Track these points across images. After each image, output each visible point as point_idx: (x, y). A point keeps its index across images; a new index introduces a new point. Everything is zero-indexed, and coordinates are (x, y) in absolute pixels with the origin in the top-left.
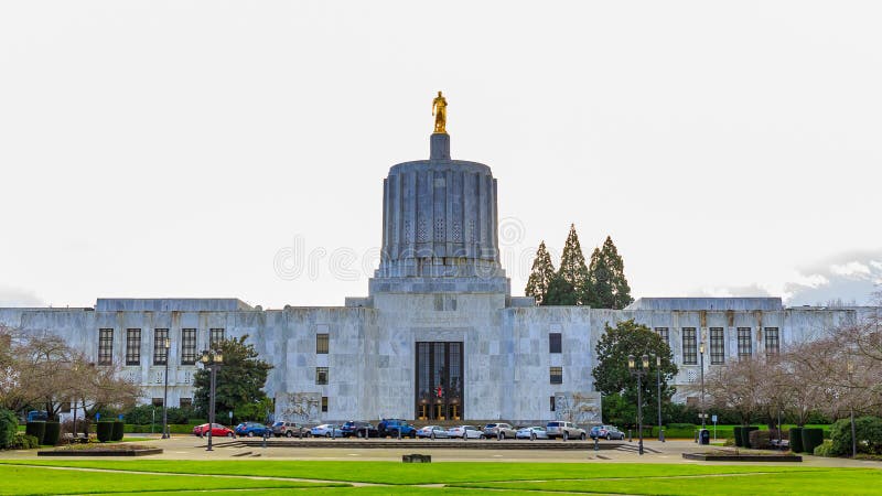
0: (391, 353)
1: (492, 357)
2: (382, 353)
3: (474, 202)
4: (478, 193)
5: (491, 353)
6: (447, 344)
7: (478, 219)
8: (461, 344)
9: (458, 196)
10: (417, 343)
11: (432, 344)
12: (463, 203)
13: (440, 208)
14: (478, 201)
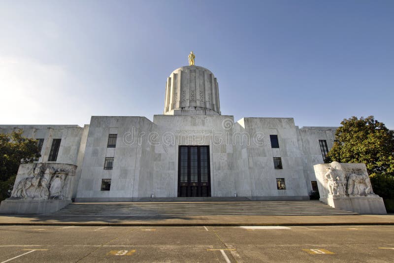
0: (162, 151)
1: (229, 154)
2: (157, 152)
3: (210, 86)
4: (211, 82)
5: (227, 152)
6: (198, 147)
7: (212, 94)
8: (208, 147)
9: (202, 81)
10: (180, 147)
11: (189, 147)
12: (204, 85)
13: (193, 85)
14: (211, 85)
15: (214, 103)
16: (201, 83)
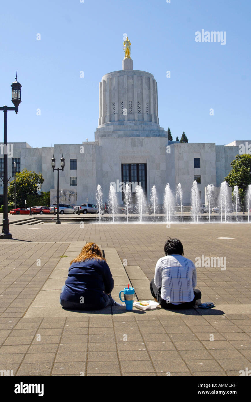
0: (109, 169)
1: (162, 171)
2: (104, 169)
3: (147, 93)
4: (149, 88)
6: (138, 165)
7: (150, 102)
8: (146, 165)
9: (139, 90)
10: (122, 165)
11: (130, 165)
12: (142, 94)
13: (131, 94)
14: (150, 92)
15: (152, 113)
16: (139, 92)
